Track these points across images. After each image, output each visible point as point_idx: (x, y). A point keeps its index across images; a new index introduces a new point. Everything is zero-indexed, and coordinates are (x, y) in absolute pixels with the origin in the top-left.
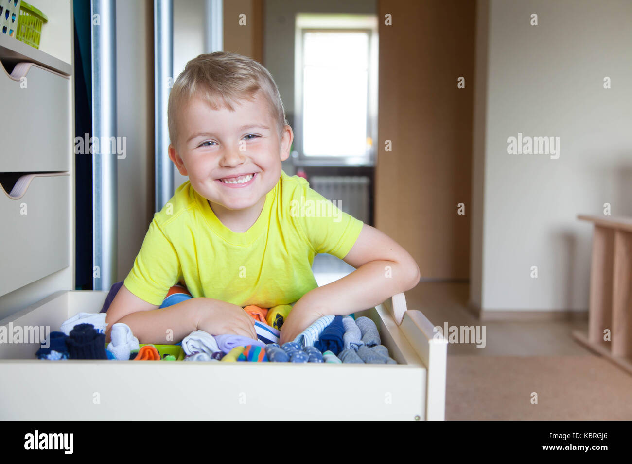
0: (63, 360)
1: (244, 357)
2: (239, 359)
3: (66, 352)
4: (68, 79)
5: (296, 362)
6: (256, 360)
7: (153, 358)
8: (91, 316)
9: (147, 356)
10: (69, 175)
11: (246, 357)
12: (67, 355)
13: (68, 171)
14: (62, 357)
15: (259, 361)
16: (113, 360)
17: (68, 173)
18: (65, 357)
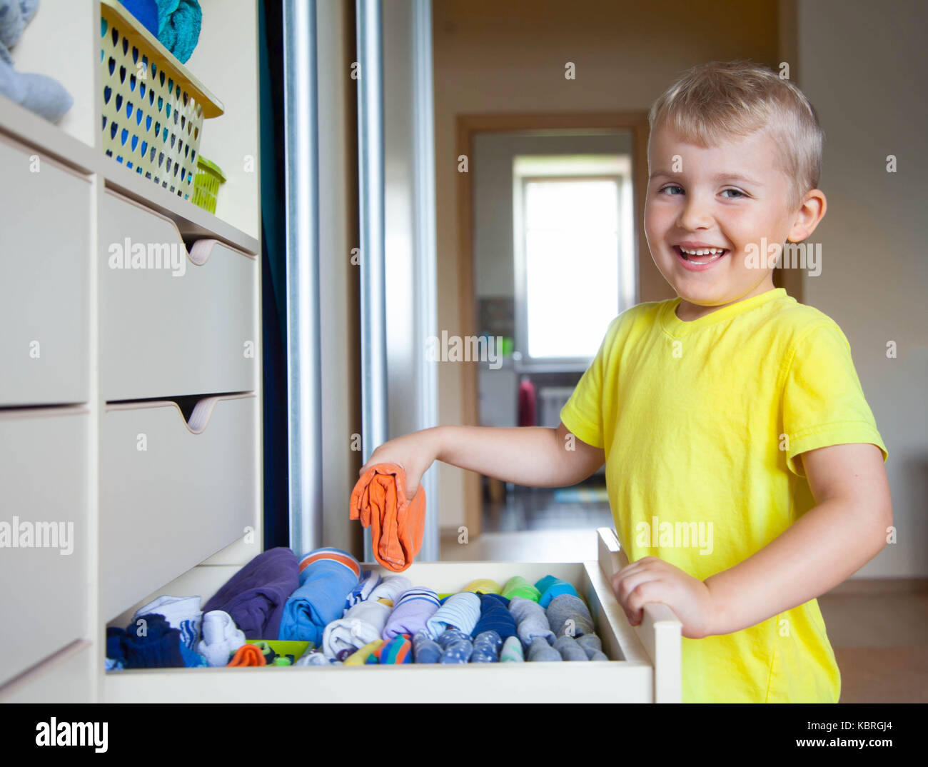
0: (116, 669)
1: (375, 659)
2: (369, 662)
3: (123, 658)
4: (254, 259)
5: (446, 663)
6: (393, 662)
7: (256, 663)
8: (178, 601)
9: (247, 660)
10: (254, 396)
11: (378, 658)
12: (122, 662)
13: (253, 391)
14: (115, 666)
15: (397, 663)
16: (199, 668)
17: (254, 393)
18: (120, 665)
